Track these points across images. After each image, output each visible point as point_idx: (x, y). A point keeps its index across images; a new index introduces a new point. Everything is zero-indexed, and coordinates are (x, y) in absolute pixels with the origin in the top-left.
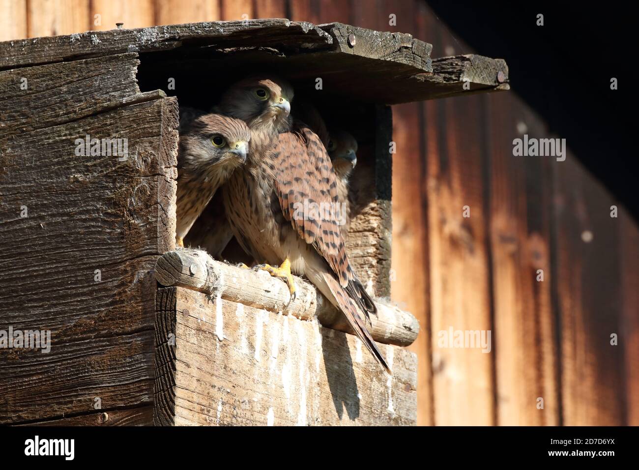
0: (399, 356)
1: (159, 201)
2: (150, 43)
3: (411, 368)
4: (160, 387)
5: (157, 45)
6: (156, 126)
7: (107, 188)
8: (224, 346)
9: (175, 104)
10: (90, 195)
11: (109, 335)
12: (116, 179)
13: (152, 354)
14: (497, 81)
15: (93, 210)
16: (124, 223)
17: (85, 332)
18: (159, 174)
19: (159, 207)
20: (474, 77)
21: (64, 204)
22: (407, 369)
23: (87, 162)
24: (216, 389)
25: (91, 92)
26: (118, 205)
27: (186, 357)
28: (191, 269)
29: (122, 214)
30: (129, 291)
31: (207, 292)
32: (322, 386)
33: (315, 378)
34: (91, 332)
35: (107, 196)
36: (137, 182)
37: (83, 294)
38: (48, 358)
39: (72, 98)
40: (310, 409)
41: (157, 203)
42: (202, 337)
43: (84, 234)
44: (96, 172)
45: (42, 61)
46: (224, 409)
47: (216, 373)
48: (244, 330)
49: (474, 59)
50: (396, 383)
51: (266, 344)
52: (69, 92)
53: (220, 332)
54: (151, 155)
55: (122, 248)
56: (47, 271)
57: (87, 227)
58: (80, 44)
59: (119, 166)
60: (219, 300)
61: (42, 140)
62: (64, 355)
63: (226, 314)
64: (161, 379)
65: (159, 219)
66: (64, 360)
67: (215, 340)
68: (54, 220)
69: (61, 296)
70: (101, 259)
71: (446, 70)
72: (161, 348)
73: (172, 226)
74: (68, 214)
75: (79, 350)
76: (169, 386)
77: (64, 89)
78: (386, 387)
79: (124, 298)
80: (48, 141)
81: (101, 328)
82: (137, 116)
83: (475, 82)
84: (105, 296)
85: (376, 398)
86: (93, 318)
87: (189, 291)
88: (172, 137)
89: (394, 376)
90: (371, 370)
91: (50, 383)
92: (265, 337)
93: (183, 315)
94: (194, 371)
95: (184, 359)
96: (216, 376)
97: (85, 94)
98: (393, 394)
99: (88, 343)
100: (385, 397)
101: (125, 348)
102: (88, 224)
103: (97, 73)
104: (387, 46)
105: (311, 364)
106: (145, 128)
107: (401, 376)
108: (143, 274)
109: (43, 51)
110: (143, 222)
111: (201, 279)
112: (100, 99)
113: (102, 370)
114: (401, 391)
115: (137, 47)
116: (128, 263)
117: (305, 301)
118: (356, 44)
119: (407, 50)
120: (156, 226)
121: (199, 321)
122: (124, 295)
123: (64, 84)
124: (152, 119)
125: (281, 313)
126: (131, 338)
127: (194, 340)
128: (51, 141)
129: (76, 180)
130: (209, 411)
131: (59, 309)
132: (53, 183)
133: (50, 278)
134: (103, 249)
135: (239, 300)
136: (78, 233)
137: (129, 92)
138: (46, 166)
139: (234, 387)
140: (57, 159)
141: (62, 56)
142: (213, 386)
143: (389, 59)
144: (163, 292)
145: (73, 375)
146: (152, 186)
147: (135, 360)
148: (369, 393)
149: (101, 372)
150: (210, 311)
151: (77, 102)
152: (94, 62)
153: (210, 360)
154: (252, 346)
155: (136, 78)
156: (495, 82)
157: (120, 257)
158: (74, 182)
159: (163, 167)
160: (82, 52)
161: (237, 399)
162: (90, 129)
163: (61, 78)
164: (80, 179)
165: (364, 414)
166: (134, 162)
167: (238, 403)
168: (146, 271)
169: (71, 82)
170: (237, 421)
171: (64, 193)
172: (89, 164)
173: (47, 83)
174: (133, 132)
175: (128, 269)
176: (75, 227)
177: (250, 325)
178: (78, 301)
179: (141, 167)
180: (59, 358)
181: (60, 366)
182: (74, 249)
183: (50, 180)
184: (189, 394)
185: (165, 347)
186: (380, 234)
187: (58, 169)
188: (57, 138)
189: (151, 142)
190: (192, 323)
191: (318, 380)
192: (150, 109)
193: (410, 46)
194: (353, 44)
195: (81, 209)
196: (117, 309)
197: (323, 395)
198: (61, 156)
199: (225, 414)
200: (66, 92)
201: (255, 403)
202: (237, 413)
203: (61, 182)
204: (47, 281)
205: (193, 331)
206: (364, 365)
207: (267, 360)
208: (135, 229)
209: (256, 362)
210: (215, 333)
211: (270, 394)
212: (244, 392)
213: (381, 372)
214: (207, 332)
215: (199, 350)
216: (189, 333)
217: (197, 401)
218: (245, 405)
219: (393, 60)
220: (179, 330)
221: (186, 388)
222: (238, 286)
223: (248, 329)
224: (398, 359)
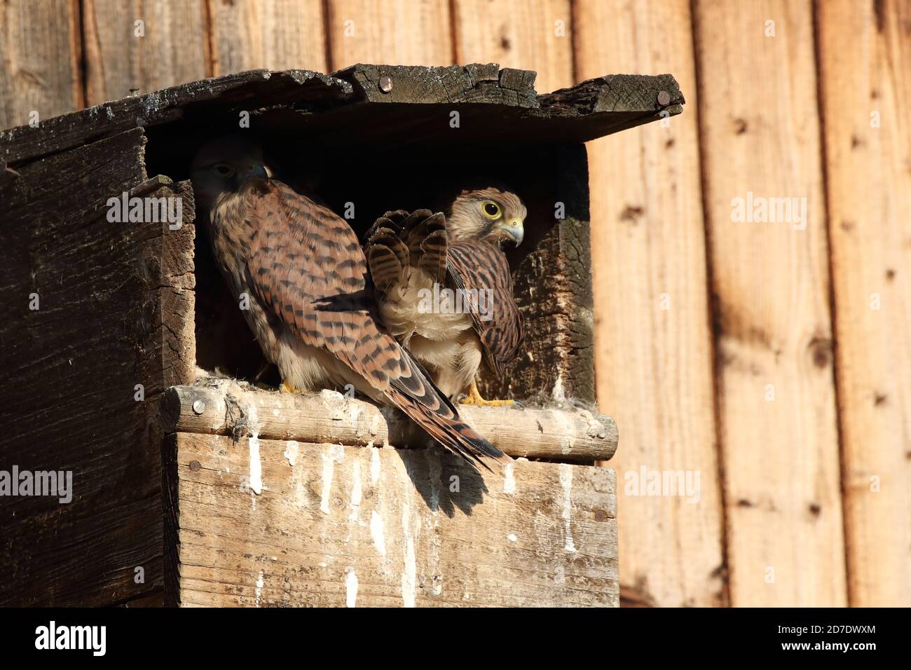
0: (582, 476)
1: (163, 322)
2: (153, 113)
3: (604, 489)
8: (265, 500)
14: (657, 104)
18: (163, 286)
19: (164, 329)
20: (615, 105)
22: (597, 491)
23: (104, 275)
28: (195, 409)
31: (231, 433)
32: (444, 532)
33: (430, 523)
36: (144, 297)
40: (423, 565)
41: (160, 325)
42: (225, 494)
46: (268, 584)
47: (251, 538)
48: (300, 477)
49: (613, 80)
50: (579, 513)
51: (341, 489)
53: (255, 483)
54: (154, 261)
56: (76, 422)
58: (97, 121)
59: (129, 278)
60: (254, 444)
62: (93, 531)
63: (268, 459)
65: (165, 345)
66: (93, 538)
67: (249, 494)
68: (80, 354)
72: (166, 515)
73: (189, 351)
75: (105, 523)
78: (562, 520)
83: (618, 110)
85: (543, 536)
87: (199, 435)
88: (184, 235)
89: (575, 504)
90: (532, 501)
92: (339, 480)
93: (190, 468)
94: (213, 541)
95: (194, 527)
96: (253, 542)
98: (573, 527)
100: (559, 534)
104: (455, 83)
107: (587, 502)
108: (153, 418)
110: (151, 350)
111: (218, 417)
114: (589, 522)
115: (143, 119)
119: (491, 85)
120: (161, 355)
125: (371, 444)
127: (213, 499)
128: (75, 250)
130: (240, 590)
132: (77, 305)
135: (290, 438)
137: (136, 180)
139: (284, 552)
142: (248, 556)
144: (166, 440)
146: (156, 302)
147: (149, 533)
148: (529, 532)
149: (122, 551)
150: (239, 458)
153: (240, 522)
154: (314, 495)
156: (657, 107)
158: (94, 302)
159: (169, 275)
160: (99, 130)
161: (290, 568)
164: (99, 299)
165: (522, 560)
166: (141, 272)
167: (293, 573)
168: (155, 415)
170: (292, 596)
175: (141, 412)
177: (311, 467)
178: (102, 459)
179: (147, 277)
184: (206, 571)
185: (170, 513)
189: (154, 245)
190: (206, 477)
191: (436, 524)
193: (496, 78)
194: (386, 89)
195: (101, 338)
197: (445, 543)
199: (270, 590)
201: (324, 569)
202: (291, 587)
203: (84, 304)
205: (209, 487)
206: (519, 496)
207: (342, 510)
208: (144, 359)
209: (322, 515)
210: (247, 485)
211: (348, 554)
212: (304, 556)
213: (551, 501)
214: (234, 486)
215: (220, 511)
216: (202, 491)
217: (219, 579)
218: (304, 574)
219: (465, 101)
220: (185, 488)
221: (200, 564)
222: (284, 419)
223: (307, 472)
224: (580, 480)
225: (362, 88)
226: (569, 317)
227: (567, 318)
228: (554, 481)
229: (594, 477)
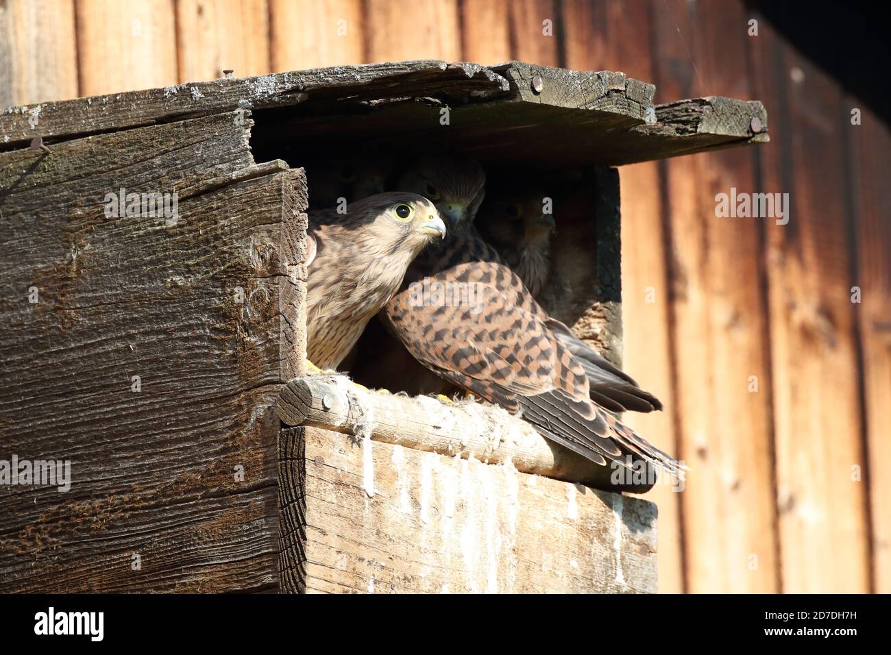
0: (631, 508)
1: (281, 311)
2: (266, 96)
3: (648, 522)
4: (286, 563)
5: (276, 99)
6: (276, 209)
7: (214, 294)
8: (375, 503)
9: (302, 178)
10: (192, 304)
11: (221, 494)
12: (225, 282)
13: (275, 518)
14: (750, 130)
15: (197, 325)
16: (237, 342)
17: (189, 491)
18: (280, 275)
19: (282, 318)
20: (717, 127)
21: (159, 318)
22: (642, 524)
23: (188, 259)
24: (365, 563)
25: (192, 165)
26: (228, 317)
27: (321, 521)
28: (325, 402)
29: (233, 329)
30: (245, 433)
31: (349, 432)
32: (520, 552)
33: (508, 542)
34: (197, 490)
35: (214, 306)
36: (253, 285)
37: (186, 439)
38: (143, 527)
39: (168, 174)
40: (502, 585)
41: (278, 313)
42: (343, 493)
43: (186, 357)
44: (199, 273)
45: (128, 124)
46: (377, 590)
47: (364, 541)
48: (404, 482)
49: (716, 102)
50: (627, 545)
51: (437, 499)
52: (163, 166)
53: (369, 485)
54: (270, 248)
55: (234, 375)
56: (140, 409)
57: (189, 349)
58: (177, 100)
59: (228, 264)
60: (367, 442)
61: (130, 231)
62: (163, 522)
63: (379, 462)
64: (287, 552)
65: (282, 335)
66: (163, 529)
67: (363, 496)
68: (148, 339)
69: (158, 443)
70: (208, 392)
71: (679, 119)
72: (286, 510)
73: (301, 344)
74: (165, 331)
75: (182, 515)
76: (297, 562)
77: (157, 161)
78: (613, 550)
79: (238, 443)
80: (137, 232)
81: (210, 484)
82: (251, 196)
83: (719, 133)
84: (214, 442)
85: (598, 565)
86: (199, 472)
87: (323, 431)
88: (299, 224)
89: (625, 535)
90: (590, 528)
91: (145, 561)
92: (435, 490)
93: (315, 464)
94: (333, 540)
95: (318, 525)
96: (365, 545)
97: (184, 167)
98: (623, 558)
99: (194, 505)
100: (611, 564)
101: (241, 511)
102: (189, 344)
103: (199, 138)
104: (590, 89)
105: (503, 524)
106: (261, 212)
108: (263, 410)
109: (130, 110)
110: (262, 340)
111: (340, 415)
112: (203, 174)
113: (212, 542)
114: (635, 555)
115: (250, 102)
116: (242, 396)
117: (491, 438)
118: (544, 88)
119: (618, 94)
120: (278, 345)
121: (339, 471)
122: (238, 439)
123: (157, 155)
124: (271, 199)
125: (458, 455)
126: (248, 497)
127: (332, 497)
128: (141, 232)
129: (175, 285)
131: (155, 460)
132: (144, 289)
133: (143, 418)
134: (210, 377)
135: (396, 441)
136: (179, 356)
137: (240, 163)
138: (136, 267)
139: (391, 558)
140: (150, 257)
141: (155, 117)
142: (361, 560)
143: (592, 108)
144: (288, 433)
145: (174, 549)
146: (271, 290)
147: (254, 528)
148: (587, 560)
149: (211, 545)
150: (355, 457)
151: (174, 179)
152: (195, 125)
153: (356, 524)
154: (416, 503)
155: (250, 144)
156: (748, 133)
157: (232, 387)
158: (172, 287)
159: (286, 264)
160: (179, 111)
161: (396, 575)
162: (191, 215)
163: (153, 146)
164: (180, 284)
165: (581, 587)
166: (248, 259)
167: (397, 580)
168: (266, 406)
169: (166, 152)
171: (159, 303)
172: (190, 263)
173: (135, 153)
174: (246, 217)
175: (244, 403)
176: (174, 349)
177: (413, 474)
178: (180, 449)
179: (258, 264)
180: (157, 526)
181: (158, 537)
182: (174, 379)
183: (141, 286)
184: (326, 570)
185: (292, 509)
186: (604, 342)
187: (152, 270)
188: (149, 228)
189: (269, 231)
190: (328, 475)
191: (513, 544)
192: (267, 185)
193: (623, 89)
194: (538, 89)
195: (181, 324)
196: (230, 459)
197: (520, 564)
198: (154, 252)
200: (159, 165)
201: (423, 580)
203: (155, 288)
204: (139, 423)
205: (330, 485)
206: (580, 522)
207: (438, 520)
208: (251, 349)
209: (422, 524)
210: (362, 487)
211: (443, 566)
212: (406, 565)
213: (605, 530)
214: (351, 486)
215: (340, 511)
216: (324, 488)
217: (338, 581)
218: (407, 583)
219: (598, 109)
220: (311, 485)
221: (323, 563)
222: (394, 421)
223: (410, 479)
224: (630, 511)
225: (517, 85)
226: (603, 344)
228: (608, 510)
229: (641, 509)
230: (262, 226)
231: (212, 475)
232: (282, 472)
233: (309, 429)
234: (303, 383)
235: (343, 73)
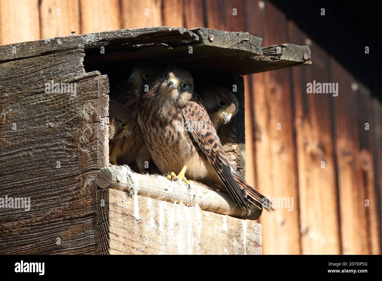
0: (250, 226)
1: (98, 138)
2: (91, 43)
3: (258, 233)
4: (101, 249)
5: (95, 44)
6: (95, 93)
7: (68, 131)
8: (140, 223)
9: (106, 79)
10: (58, 135)
11: (71, 219)
12: (72, 125)
13: (95, 229)
14: (303, 59)
15: (60, 144)
16: (78, 152)
17: (57, 218)
18: (97, 122)
19: (98, 141)
20: (289, 57)
21: (43, 141)
22: (255, 233)
23: (56, 115)
24: (135, 249)
25: (57, 74)
26: (74, 141)
27: (116, 231)
28: (118, 178)
29: (76, 146)
30: (82, 192)
31: (127, 191)
32: (202, 245)
33: (197, 241)
34: (60, 217)
35: (67, 136)
36: (85, 126)
37: (55, 195)
38: (36, 234)
39: (46, 77)
41: (96, 139)
42: (125, 218)
43: (55, 159)
44: (61, 121)
45: (28, 56)
47: (135, 240)
48: (152, 214)
49: (289, 46)
50: (249, 242)
51: (166, 221)
52: (44, 74)
53: (137, 215)
54: (93, 110)
55: (77, 166)
56: (34, 182)
57: (57, 155)
58: (50, 45)
59: (74, 117)
60: (136, 196)
61: (30, 103)
62: (45, 232)
63: (141, 205)
64: (101, 244)
65: (98, 148)
66: (45, 235)
67: (134, 220)
68: (38, 151)
69: (43, 197)
70: (65, 174)
71: (272, 54)
72: (100, 226)
73: (107, 152)
74: (45, 147)
75: (54, 228)
76: (106, 249)
77: (42, 72)
78: (243, 245)
79: (79, 196)
80: (33, 103)
81: (66, 215)
82: (84, 87)
83: (290, 60)
84: (68, 196)
85: (236, 251)
86: (61, 209)
87: (117, 191)
88: (105, 99)
89: (248, 238)
90: (233, 235)
91: (37, 249)
92: (165, 217)
93: (113, 205)
94: (121, 239)
96: (135, 242)
97: (54, 75)
98: (247, 249)
99: (59, 224)
100: (242, 251)
101: (80, 226)
102: (57, 153)
103: (60, 62)
104: (234, 40)
105: (195, 233)
106: (89, 94)
107: (252, 238)
108: (90, 182)
109: (29, 50)
110: (89, 151)
111: (123, 184)
112: (62, 78)
113: (67, 240)
114: (252, 247)
115: (83, 45)
116: (80, 175)
117: (190, 195)
118: (214, 39)
119: (246, 42)
120: (97, 153)
121: (124, 209)
122: (79, 195)
123: (41, 69)
124: (93, 89)
125: (175, 202)
126: (83, 220)
127: (120, 220)
128: (35, 104)
129: (50, 127)
131: (41, 204)
132: (36, 129)
133: (36, 186)
134: (66, 167)
135: (148, 196)
136: (52, 158)
137: (79, 73)
138: (32, 119)
139: (146, 247)
140: (39, 114)
141: (40, 52)
142: (133, 248)
143: (235, 48)
144: (101, 192)
145: (50, 244)
146: (93, 129)
147: (86, 234)
148: (231, 249)
149: (67, 241)
150: (131, 203)
151: (49, 80)
152: (59, 56)
153: (131, 232)
154: (157, 223)
155: (83, 64)
156: (302, 60)
157: (76, 172)
158: (48, 128)
159: (100, 117)
160: (51, 50)
162: (57, 96)
163: (40, 65)
164: (52, 126)
166: (83, 115)
168: (91, 180)
169: (46, 68)
171: (43, 135)
172: (57, 117)
173: (32, 69)
174: (82, 96)
175: (81, 179)
176: (50, 155)
177: (156, 210)
178: (52, 199)
179: (87, 117)
180: (42, 233)
181: (43, 238)
182: (50, 168)
183: (35, 127)
184: (118, 253)
185: (103, 225)
186: (238, 153)
187: (39, 120)
188: (38, 102)
189: (92, 103)
190: (119, 210)
192: (90, 82)
193: (248, 40)
194: (211, 40)
195: (53, 144)
196: (75, 203)
197: (202, 251)
198: (41, 112)
200: (43, 74)
203: (41, 128)
204: (34, 188)
205: (120, 215)
206: (228, 232)
207: (167, 231)
208: (84, 155)
209: (160, 233)
210: (133, 215)
211: (169, 251)
213: (239, 236)
214: (129, 216)
215: (124, 226)
216: (117, 216)
219: (238, 49)
220: (111, 215)
221: (117, 249)
222: (147, 187)
223: (154, 212)
224: (250, 228)
225: (202, 38)
226: (237, 154)
227: (236, 155)
228: (240, 227)
229: (254, 227)
230: (89, 100)
231: (67, 210)
232: (98, 209)
233: (111, 190)
234: (108, 169)
235: (125, 33)
